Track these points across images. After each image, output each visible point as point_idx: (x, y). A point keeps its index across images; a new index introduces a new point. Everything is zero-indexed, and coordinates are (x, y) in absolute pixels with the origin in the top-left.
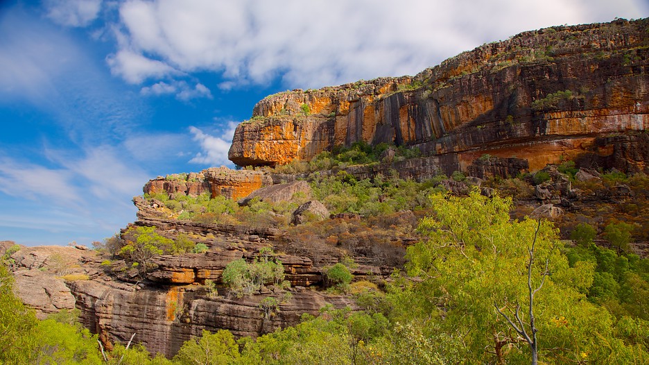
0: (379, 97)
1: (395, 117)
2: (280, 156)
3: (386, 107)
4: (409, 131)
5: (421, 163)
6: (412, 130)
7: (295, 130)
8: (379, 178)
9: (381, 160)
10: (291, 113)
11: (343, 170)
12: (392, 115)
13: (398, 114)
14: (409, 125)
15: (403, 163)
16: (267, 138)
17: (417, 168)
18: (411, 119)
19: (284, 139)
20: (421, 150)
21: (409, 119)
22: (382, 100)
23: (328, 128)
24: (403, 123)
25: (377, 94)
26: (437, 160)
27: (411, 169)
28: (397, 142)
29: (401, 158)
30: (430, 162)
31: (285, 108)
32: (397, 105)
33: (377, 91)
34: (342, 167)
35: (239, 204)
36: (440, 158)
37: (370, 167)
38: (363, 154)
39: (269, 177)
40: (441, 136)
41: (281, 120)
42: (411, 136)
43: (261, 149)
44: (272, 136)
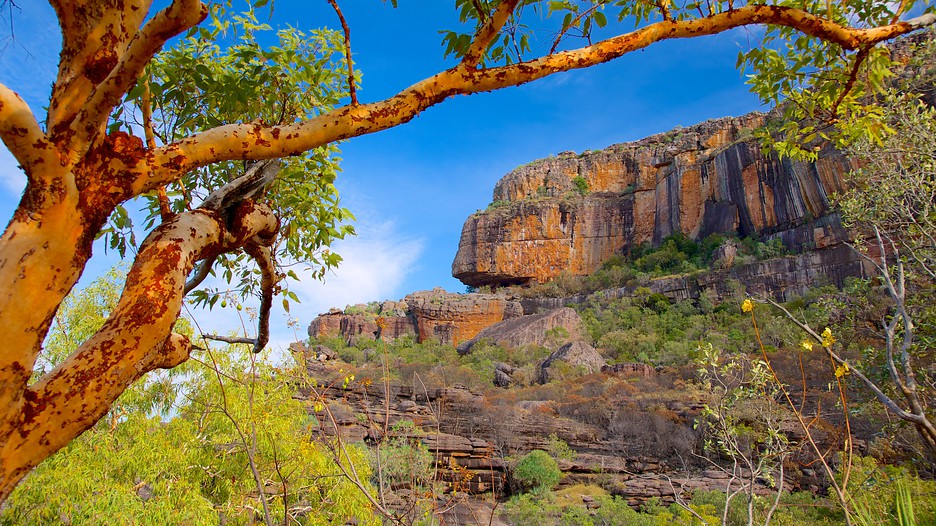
0: (708, 153)
1: (735, 185)
2: (539, 267)
3: (720, 169)
4: (763, 210)
5: (787, 265)
6: (769, 208)
7: (563, 221)
8: (709, 296)
9: (711, 265)
10: (556, 193)
11: (645, 286)
12: (730, 183)
13: (741, 181)
14: (762, 198)
15: (753, 267)
16: (515, 238)
17: (780, 276)
18: (765, 188)
19: (546, 238)
20: (786, 242)
21: (761, 188)
22: (711, 158)
23: (621, 214)
24: (751, 196)
25: (703, 149)
26: (816, 259)
27: (769, 278)
28: (743, 232)
29: (748, 259)
30: (805, 262)
31: (545, 185)
32: (737, 165)
33: (703, 144)
34: (642, 282)
35: (459, 351)
36: (822, 255)
37: (692, 278)
38: (681, 255)
39: (516, 303)
40: (822, 215)
41: (539, 206)
42: (768, 218)
43: (508, 257)
44: (523, 233)
